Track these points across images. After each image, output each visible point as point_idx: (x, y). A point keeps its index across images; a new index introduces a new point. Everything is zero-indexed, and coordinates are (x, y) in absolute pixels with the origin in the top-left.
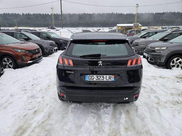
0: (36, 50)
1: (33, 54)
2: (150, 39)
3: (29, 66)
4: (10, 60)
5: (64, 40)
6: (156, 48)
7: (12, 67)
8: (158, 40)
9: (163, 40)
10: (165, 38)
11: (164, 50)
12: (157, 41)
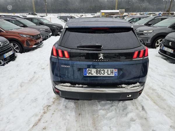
0: (38, 35)
1: (36, 39)
2: (136, 24)
3: (34, 50)
4: (17, 45)
5: (56, 26)
6: (144, 32)
7: (18, 51)
8: (143, 24)
9: (147, 24)
10: (149, 23)
11: (151, 33)
12: (142, 26)
